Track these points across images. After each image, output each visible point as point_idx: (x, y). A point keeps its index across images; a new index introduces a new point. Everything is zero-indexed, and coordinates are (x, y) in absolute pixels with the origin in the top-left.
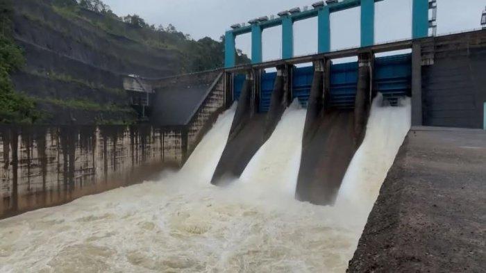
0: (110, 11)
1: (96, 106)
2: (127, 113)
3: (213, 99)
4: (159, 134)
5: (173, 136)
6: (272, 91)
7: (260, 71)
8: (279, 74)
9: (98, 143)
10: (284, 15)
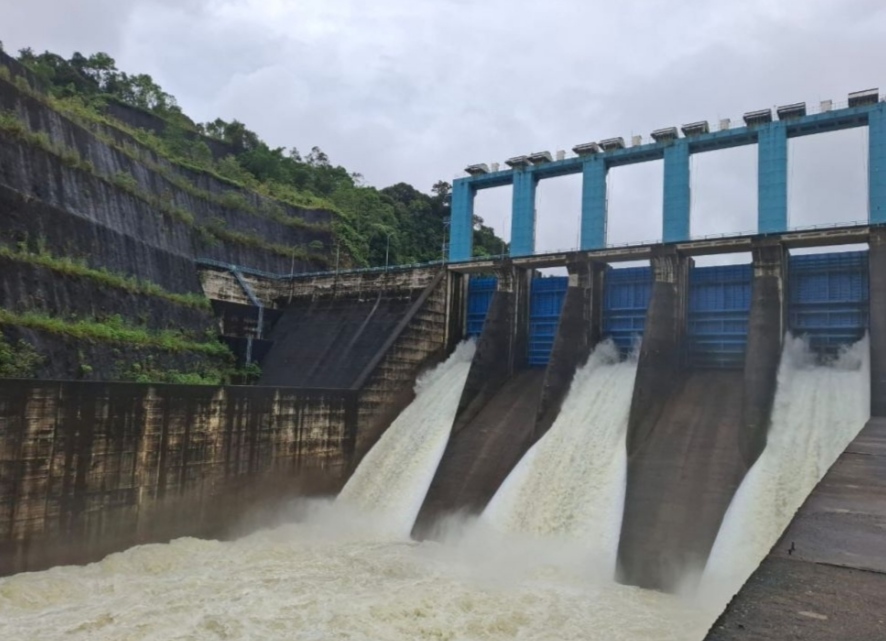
0: (176, 110)
1: (140, 335)
2: (210, 355)
3: (419, 332)
4: (291, 411)
5: (325, 416)
6: (556, 319)
7: (529, 272)
8: (573, 282)
9: (148, 428)
10: (586, 151)
